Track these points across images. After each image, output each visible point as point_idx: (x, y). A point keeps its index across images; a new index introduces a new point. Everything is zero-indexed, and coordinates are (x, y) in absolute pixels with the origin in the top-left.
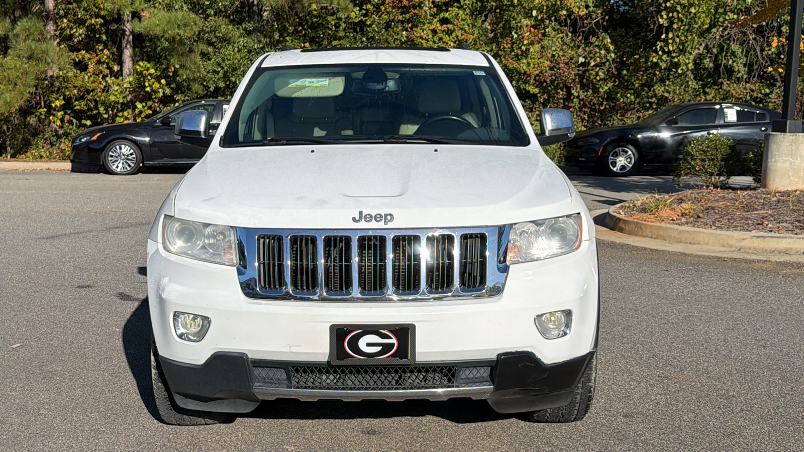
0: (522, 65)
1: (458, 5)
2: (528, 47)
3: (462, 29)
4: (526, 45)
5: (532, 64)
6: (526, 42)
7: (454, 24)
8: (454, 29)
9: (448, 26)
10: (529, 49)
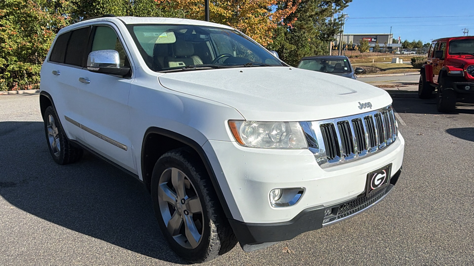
0: (44, 46)
1: (6, 19)
2: (47, 39)
3: (10, 29)
4: (46, 38)
5: (49, 46)
6: (46, 36)
7: (6, 27)
8: (6, 29)
9: (3, 27)
10: (48, 39)
